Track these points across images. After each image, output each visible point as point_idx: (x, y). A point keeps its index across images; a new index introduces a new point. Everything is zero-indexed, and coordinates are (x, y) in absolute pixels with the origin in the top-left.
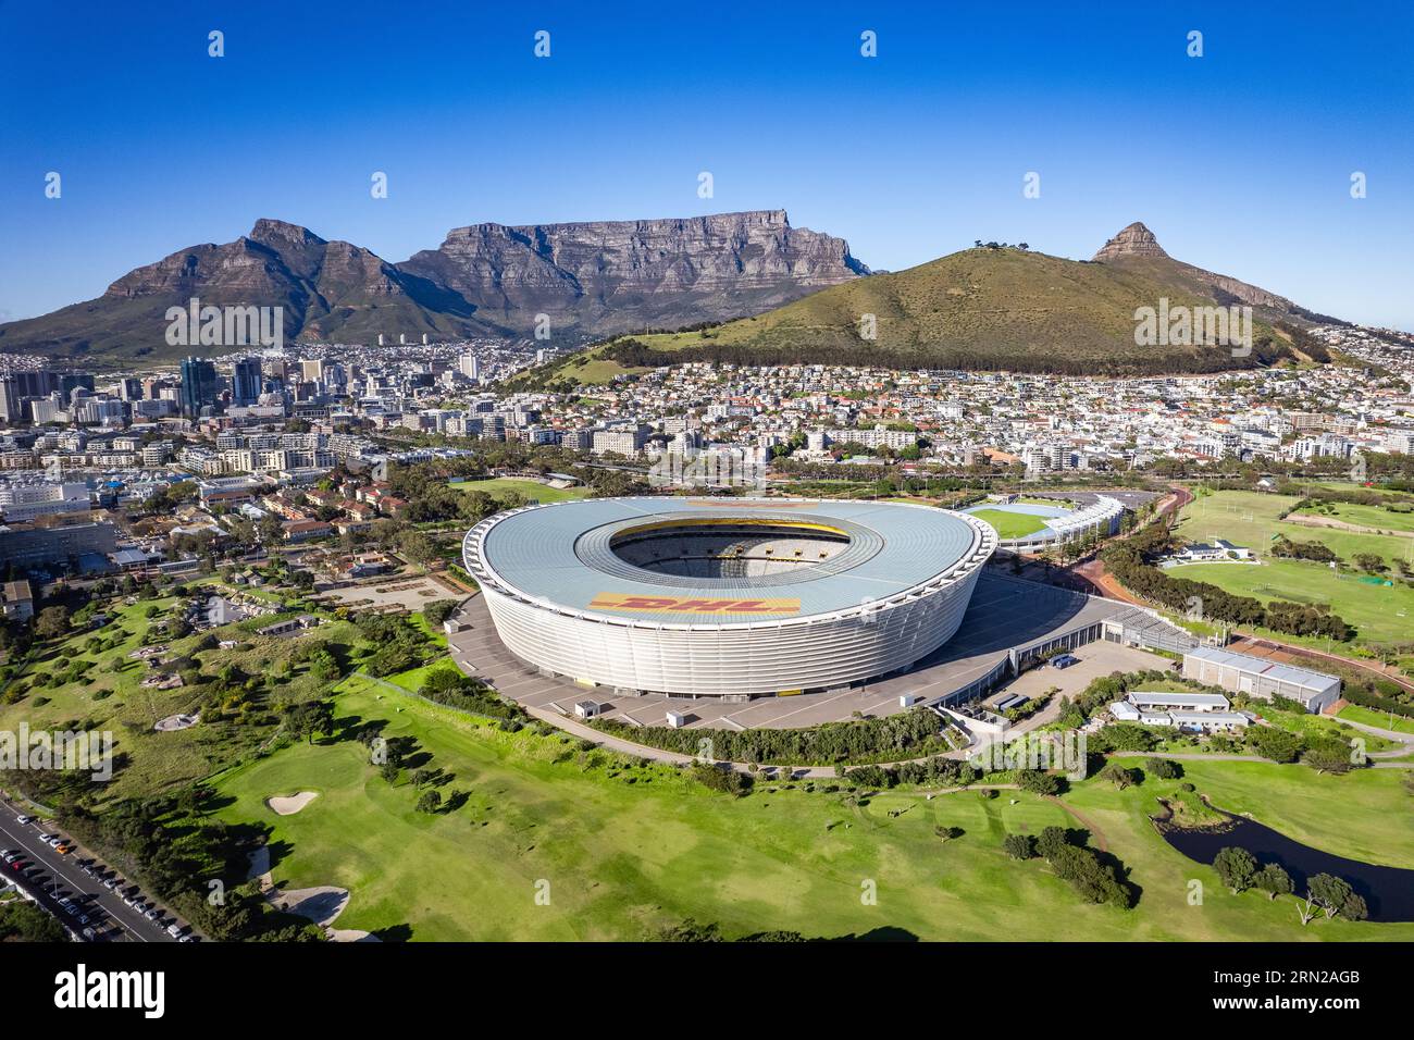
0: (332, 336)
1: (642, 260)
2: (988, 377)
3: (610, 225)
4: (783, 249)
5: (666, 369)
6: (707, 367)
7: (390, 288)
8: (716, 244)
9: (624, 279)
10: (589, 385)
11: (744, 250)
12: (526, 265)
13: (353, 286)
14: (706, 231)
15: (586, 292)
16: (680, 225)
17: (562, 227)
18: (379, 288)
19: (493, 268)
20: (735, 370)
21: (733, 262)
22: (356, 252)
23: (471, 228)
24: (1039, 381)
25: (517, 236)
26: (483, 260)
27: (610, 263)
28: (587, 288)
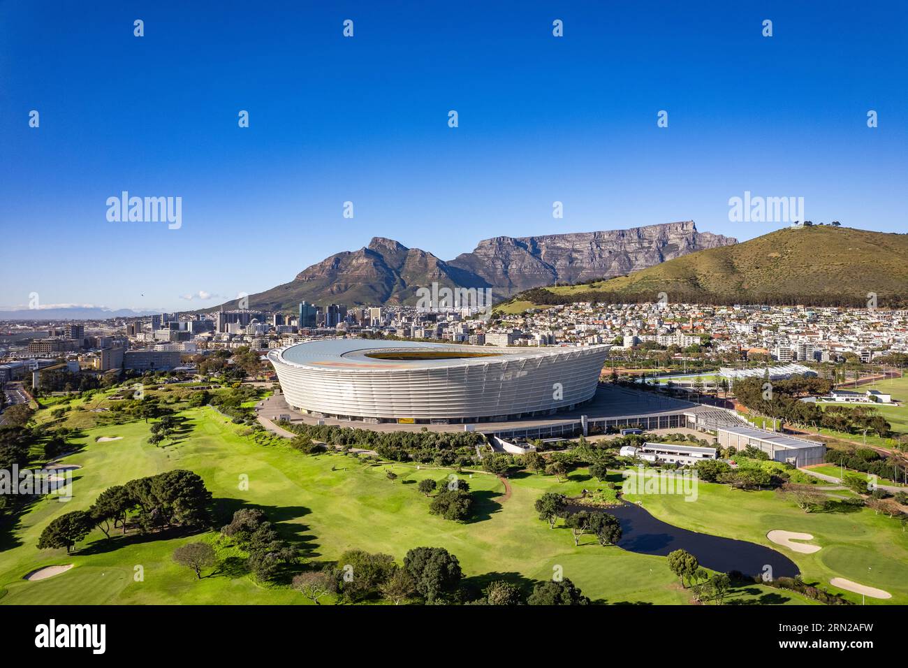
0: (405, 302)
1: (597, 256)
2: (786, 310)
3: (577, 235)
4: (692, 246)
5: (562, 306)
6: (588, 304)
7: (440, 275)
8: (646, 245)
9: (584, 268)
10: (510, 314)
11: (665, 246)
12: (523, 261)
13: (420, 274)
14: (639, 237)
15: (560, 277)
16: (622, 234)
17: (547, 237)
18: (434, 274)
19: (504, 263)
20: (606, 306)
21: (657, 256)
22: (424, 254)
23: (491, 240)
24: (827, 311)
25: (519, 243)
26: (498, 258)
27: (577, 259)
28: (561, 274)
